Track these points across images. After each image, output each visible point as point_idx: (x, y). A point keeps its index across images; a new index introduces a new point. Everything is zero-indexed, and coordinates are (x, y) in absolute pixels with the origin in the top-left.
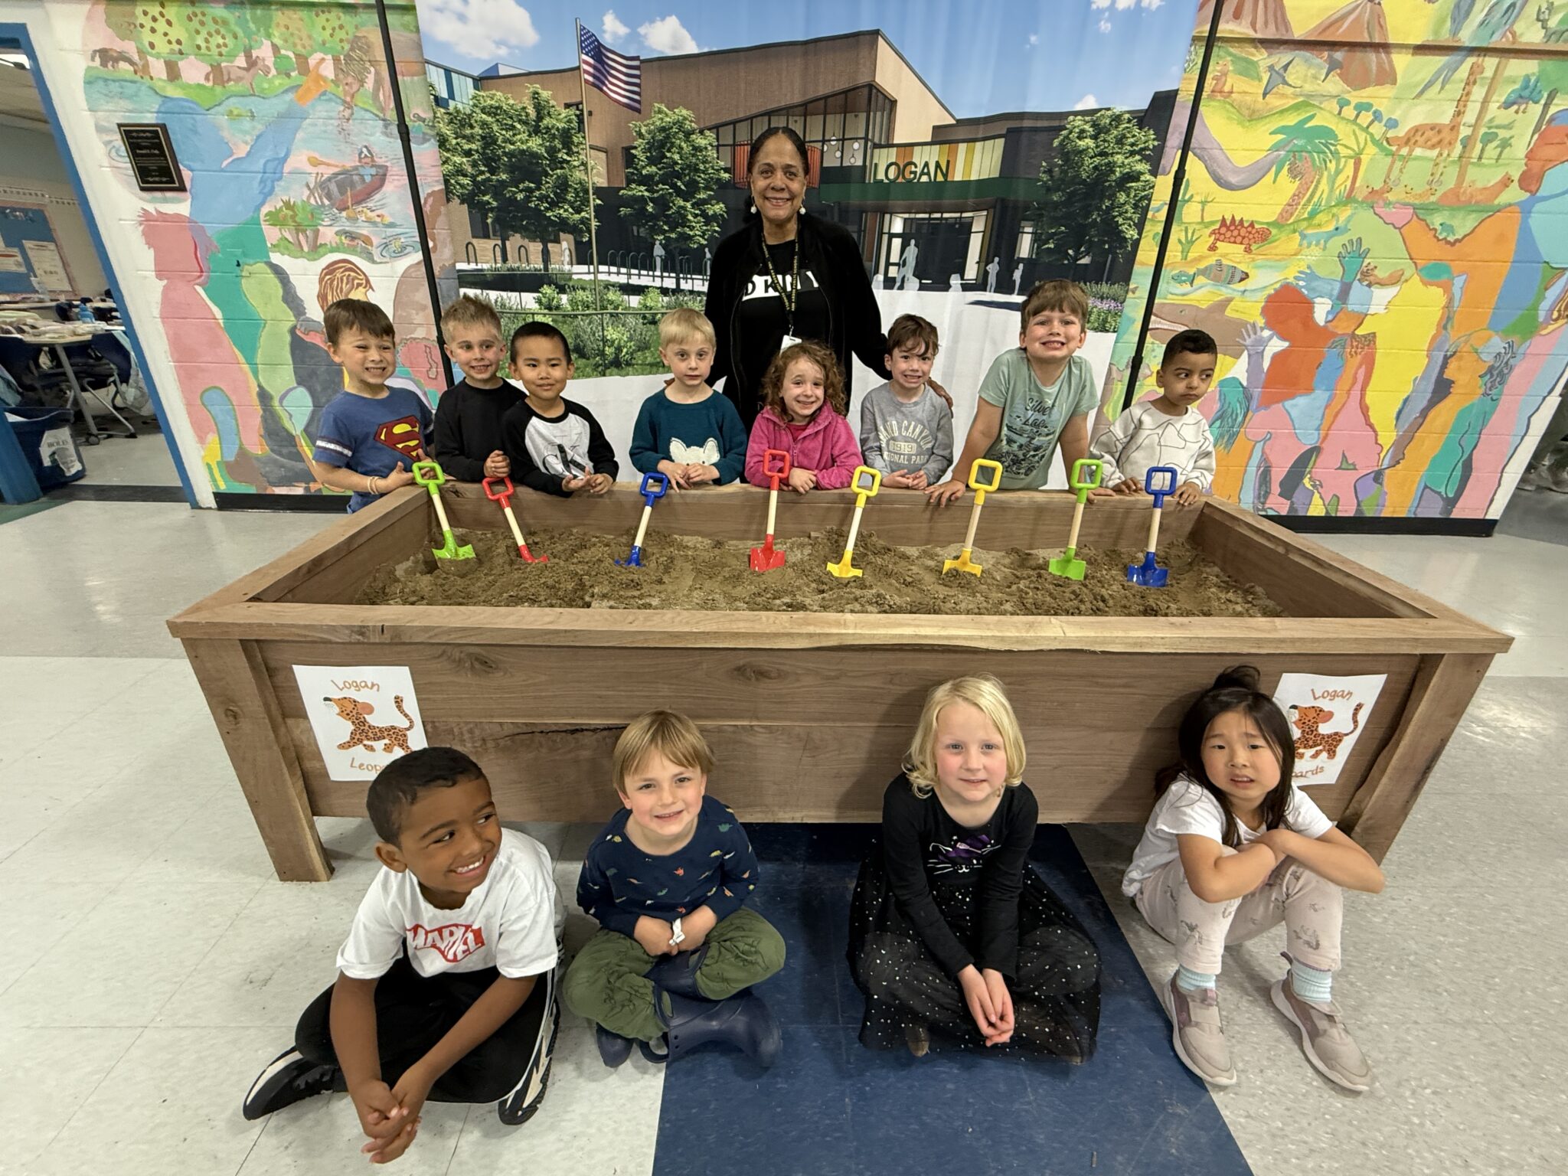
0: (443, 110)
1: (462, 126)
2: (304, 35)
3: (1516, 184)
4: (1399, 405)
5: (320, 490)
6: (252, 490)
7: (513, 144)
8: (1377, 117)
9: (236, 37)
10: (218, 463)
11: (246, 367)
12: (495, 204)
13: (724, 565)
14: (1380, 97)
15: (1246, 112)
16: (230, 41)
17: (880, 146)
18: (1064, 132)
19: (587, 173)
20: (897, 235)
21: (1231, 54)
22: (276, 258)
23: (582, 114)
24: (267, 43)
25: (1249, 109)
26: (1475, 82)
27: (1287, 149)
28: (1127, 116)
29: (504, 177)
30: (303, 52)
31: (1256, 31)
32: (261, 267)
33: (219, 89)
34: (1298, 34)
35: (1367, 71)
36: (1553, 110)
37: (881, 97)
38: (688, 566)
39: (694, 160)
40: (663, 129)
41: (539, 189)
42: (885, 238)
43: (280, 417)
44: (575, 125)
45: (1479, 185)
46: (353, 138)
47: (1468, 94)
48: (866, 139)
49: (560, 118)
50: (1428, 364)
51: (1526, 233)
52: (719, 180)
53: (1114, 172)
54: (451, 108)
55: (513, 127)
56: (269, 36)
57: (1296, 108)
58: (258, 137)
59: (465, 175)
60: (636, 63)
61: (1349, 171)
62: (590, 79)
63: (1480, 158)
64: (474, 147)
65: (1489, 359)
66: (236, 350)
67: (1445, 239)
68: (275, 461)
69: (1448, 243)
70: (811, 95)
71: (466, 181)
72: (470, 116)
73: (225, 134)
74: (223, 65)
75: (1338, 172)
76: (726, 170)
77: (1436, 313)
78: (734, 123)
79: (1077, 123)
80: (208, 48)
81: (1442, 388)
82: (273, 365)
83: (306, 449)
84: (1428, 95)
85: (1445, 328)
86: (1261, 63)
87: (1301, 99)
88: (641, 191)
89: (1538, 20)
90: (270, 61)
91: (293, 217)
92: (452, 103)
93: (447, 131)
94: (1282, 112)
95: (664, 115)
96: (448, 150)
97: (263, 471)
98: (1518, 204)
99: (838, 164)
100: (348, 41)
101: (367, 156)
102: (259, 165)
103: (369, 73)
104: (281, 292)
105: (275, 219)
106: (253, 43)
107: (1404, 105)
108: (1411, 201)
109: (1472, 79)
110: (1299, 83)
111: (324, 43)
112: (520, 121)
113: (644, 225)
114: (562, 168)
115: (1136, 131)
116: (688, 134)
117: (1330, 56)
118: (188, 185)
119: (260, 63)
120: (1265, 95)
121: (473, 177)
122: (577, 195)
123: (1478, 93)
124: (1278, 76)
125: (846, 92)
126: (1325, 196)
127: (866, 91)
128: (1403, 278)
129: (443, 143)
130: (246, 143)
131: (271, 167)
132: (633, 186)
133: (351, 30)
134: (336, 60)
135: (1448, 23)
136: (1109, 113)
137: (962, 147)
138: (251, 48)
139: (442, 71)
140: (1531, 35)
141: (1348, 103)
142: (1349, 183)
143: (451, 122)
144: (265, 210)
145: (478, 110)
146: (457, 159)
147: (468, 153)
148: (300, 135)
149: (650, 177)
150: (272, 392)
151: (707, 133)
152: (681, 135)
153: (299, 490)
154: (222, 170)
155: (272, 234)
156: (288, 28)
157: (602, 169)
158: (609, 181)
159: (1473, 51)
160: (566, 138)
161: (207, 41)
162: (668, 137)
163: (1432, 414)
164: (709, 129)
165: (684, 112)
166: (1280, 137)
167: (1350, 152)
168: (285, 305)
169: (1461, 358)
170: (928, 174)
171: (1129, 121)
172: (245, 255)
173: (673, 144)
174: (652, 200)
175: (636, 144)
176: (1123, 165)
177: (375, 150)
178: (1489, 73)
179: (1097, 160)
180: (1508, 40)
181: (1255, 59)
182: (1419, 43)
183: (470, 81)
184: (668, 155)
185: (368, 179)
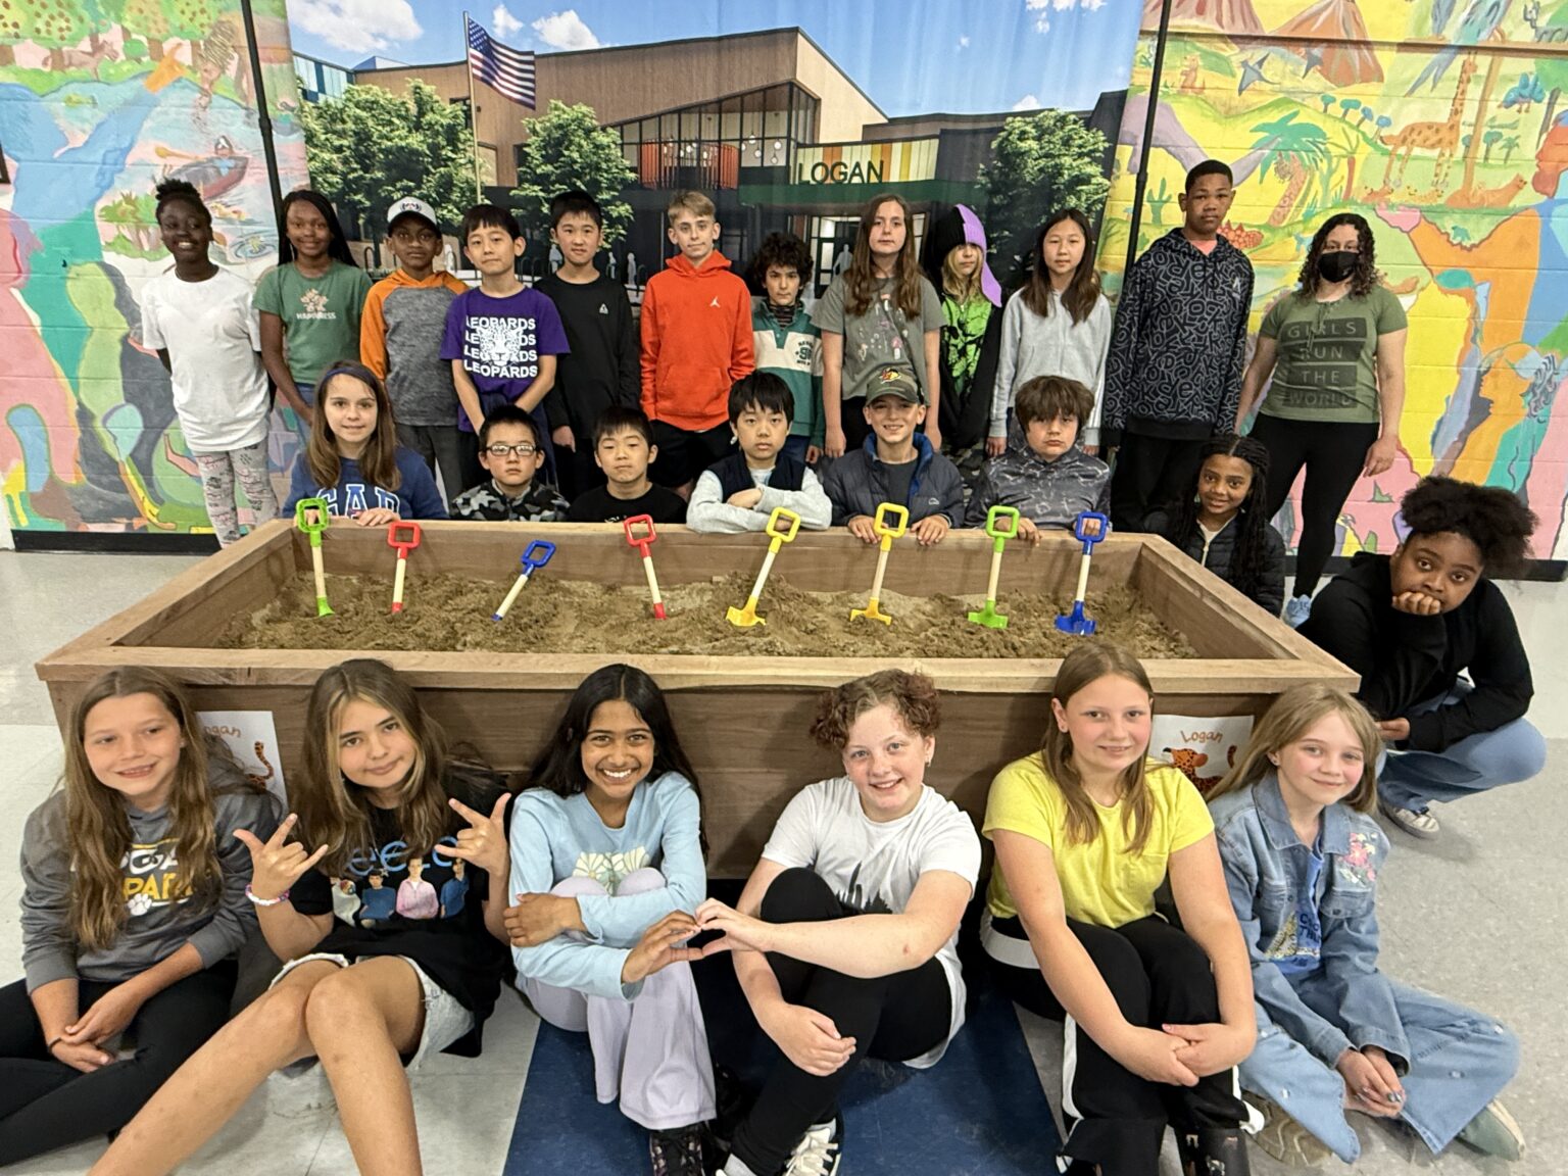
0: (311, 104)
1: (333, 120)
2: (160, 17)
3: (1529, 187)
4: (1434, 428)
5: (145, 527)
6: (61, 527)
7: (390, 140)
8: (1367, 114)
9: (81, 20)
10: (21, 494)
11: (65, 381)
12: (368, 204)
13: (611, 612)
14: (1368, 94)
15: (1222, 109)
16: (74, 24)
17: (804, 146)
18: (1003, 134)
19: (474, 171)
20: (828, 240)
21: (1198, 49)
22: (110, 258)
23: (470, 109)
24: (117, 27)
25: (1224, 105)
26: (1469, 81)
27: (1273, 146)
28: (1072, 117)
29: (379, 175)
30: (158, 36)
31: (1222, 27)
32: (92, 267)
33: (57, 74)
34: (1268, 32)
35: (1349, 67)
36: (1558, 110)
37: (803, 96)
38: (572, 613)
39: (595, 159)
40: (560, 127)
41: (419, 187)
42: (814, 243)
43: (102, 441)
44: (462, 120)
45: (1490, 187)
46: (210, 128)
47: (1463, 92)
48: (789, 138)
49: (444, 113)
50: (1460, 382)
51: (1548, 237)
52: (624, 181)
53: (1061, 175)
54: (321, 102)
55: (390, 123)
56: (119, 19)
57: (1276, 104)
58: (99, 126)
59: (334, 173)
60: (530, 58)
61: (1344, 169)
62: (479, 74)
63: (1486, 159)
64: (345, 143)
65: (1530, 376)
66: (55, 363)
67: (1460, 244)
68: (92, 493)
69: (1463, 248)
70: (726, 92)
71: (335, 179)
72: (342, 111)
73: (62, 122)
74: (65, 49)
75: (1331, 172)
76: (632, 170)
77: (1461, 326)
78: (640, 120)
79: (1017, 125)
80: (49, 32)
81: (1480, 410)
82: (98, 379)
83: (131, 477)
84: (1417, 93)
85: (1474, 340)
86: (1233, 59)
87: (1281, 95)
88: (535, 191)
89: (1526, 19)
90: (119, 44)
91: (133, 213)
92: (322, 98)
93: (315, 126)
94: (1260, 109)
95: (560, 112)
96: (316, 146)
97: (76, 504)
98: (1534, 207)
99: (758, 164)
100: (210, 26)
101: (225, 148)
102: (98, 157)
103: (232, 58)
104: (113, 296)
105: (112, 214)
106: (101, 28)
107: (1395, 104)
108: (1417, 203)
109: (1465, 77)
110: (1276, 79)
111: (182, 28)
112: (399, 117)
113: (538, 228)
114: (446, 166)
115: (1083, 132)
116: (588, 132)
117: (1307, 53)
118: (12, 176)
119: (107, 49)
120: (1241, 91)
121: (344, 175)
122: (463, 195)
123: (1474, 91)
124: (1253, 72)
125: (764, 90)
126: (1319, 197)
127: (786, 89)
128: (1419, 286)
129: (310, 138)
130: (84, 131)
131: (111, 158)
132: (526, 185)
133: (214, 16)
134: (195, 45)
135: (1430, 21)
136: (1053, 114)
137: (897, 147)
138: (98, 31)
139: (312, 64)
140: (1523, 36)
141: (1334, 100)
142: (1344, 184)
143: (320, 116)
144: (100, 205)
145: (351, 105)
146: (326, 156)
147: (339, 150)
148: (148, 124)
149: (546, 176)
150: (94, 411)
151: (610, 130)
152: (580, 132)
153: (119, 528)
154: (55, 161)
155: (107, 231)
156: (141, 11)
157: (491, 167)
158: (498, 179)
159: (1462, 49)
160: (452, 135)
161: (48, 24)
162: (565, 135)
163: (1472, 437)
164: (613, 127)
165: (584, 109)
166: (1262, 135)
167: (1344, 152)
168: (118, 312)
169: (1496, 375)
170: (860, 175)
171: (1075, 122)
172: (73, 254)
173: (571, 142)
174: (547, 200)
175: (529, 141)
176: (1071, 168)
177: (234, 140)
178: (1483, 71)
179: (1042, 162)
180: (1496, 39)
181: (1225, 54)
182: (1401, 40)
183: (343, 75)
184: (566, 153)
185: (224, 172)
